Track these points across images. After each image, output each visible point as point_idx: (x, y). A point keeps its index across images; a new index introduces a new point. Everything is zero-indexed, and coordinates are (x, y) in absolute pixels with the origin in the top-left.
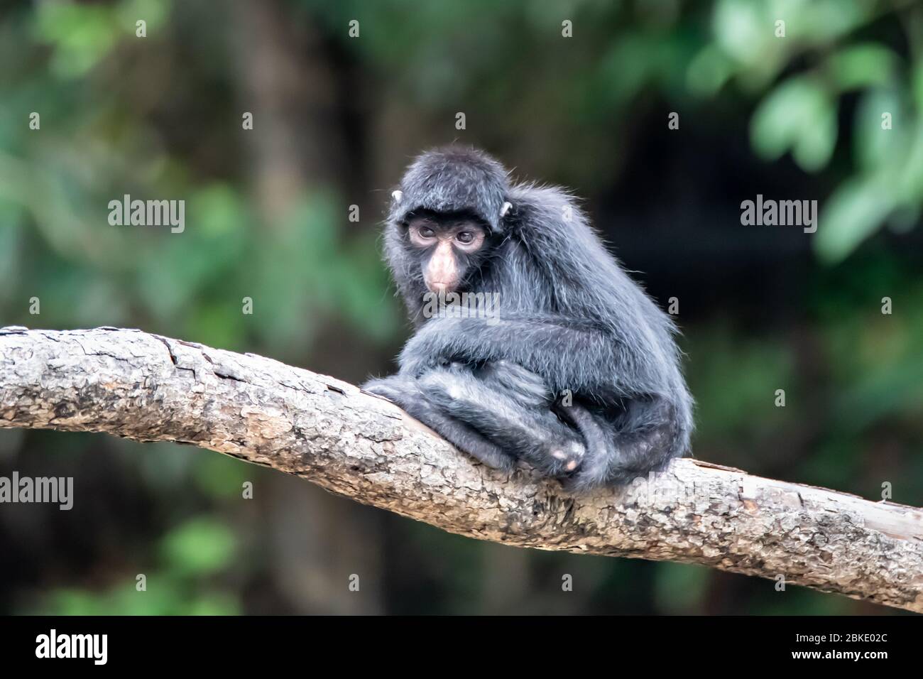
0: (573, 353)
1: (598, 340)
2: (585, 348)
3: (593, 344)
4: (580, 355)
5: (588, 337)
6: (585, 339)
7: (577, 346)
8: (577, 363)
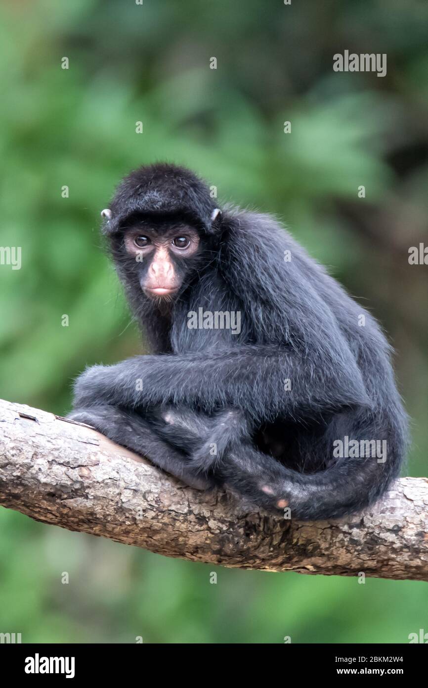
0: (264, 379)
1: (287, 361)
2: (275, 373)
3: (283, 367)
4: (272, 380)
5: (277, 361)
6: (274, 363)
7: (267, 373)
8: (271, 390)
